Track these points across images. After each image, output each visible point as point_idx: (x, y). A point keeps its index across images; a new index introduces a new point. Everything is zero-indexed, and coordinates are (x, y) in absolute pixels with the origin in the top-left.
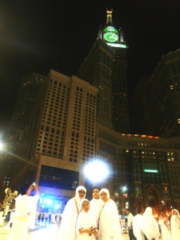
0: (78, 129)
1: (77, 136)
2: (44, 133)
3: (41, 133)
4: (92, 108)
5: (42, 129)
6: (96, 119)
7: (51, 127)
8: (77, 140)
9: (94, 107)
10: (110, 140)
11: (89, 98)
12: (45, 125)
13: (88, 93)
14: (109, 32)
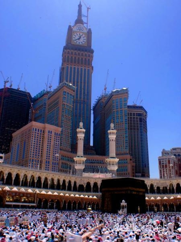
0: (49, 159)
1: (49, 163)
2: (31, 163)
3: (30, 163)
4: (57, 143)
5: (30, 161)
6: (60, 148)
7: (35, 159)
8: (48, 165)
9: (59, 142)
10: (68, 160)
11: (56, 136)
12: (32, 158)
13: (55, 133)
14: (78, 32)
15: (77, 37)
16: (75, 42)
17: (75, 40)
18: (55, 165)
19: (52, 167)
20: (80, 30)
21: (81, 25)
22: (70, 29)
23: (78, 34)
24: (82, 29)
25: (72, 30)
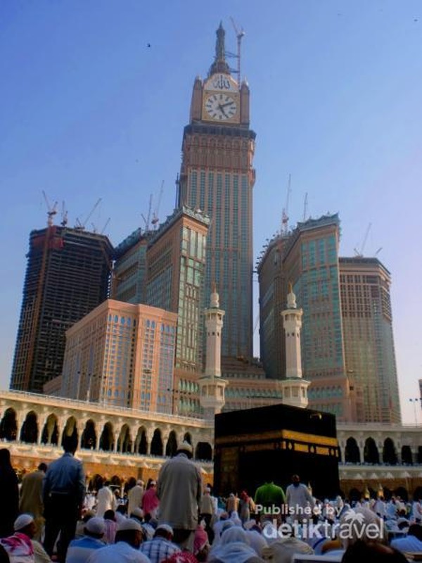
0: (149, 388)
5: (104, 394)
8: (148, 404)
9: (172, 347)
11: (165, 333)
13: (163, 326)
14: (217, 92)
15: (215, 105)
16: (212, 114)
17: (211, 111)
18: (163, 404)
20: (222, 88)
21: (224, 75)
22: (198, 86)
23: (218, 96)
24: (227, 85)
25: (202, 88)
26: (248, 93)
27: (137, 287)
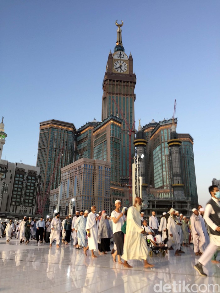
0: (101, 195)
1: (101, 199)
14: (119, 60)
15: (118, 66)
16: (117, 70)
17: (116, 68)
18: (107, 200)
19: (104, 206)
20: (121, 58)
21: (122, 52)
22: (111, 57)
23: (119, 61)
24: (123, 56)
25: (112, 57)
26: (132, 60)
27: (88, 147)
